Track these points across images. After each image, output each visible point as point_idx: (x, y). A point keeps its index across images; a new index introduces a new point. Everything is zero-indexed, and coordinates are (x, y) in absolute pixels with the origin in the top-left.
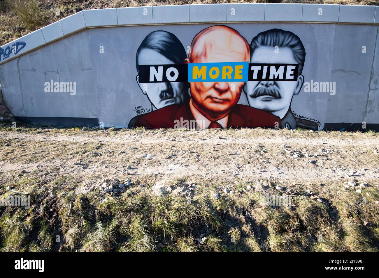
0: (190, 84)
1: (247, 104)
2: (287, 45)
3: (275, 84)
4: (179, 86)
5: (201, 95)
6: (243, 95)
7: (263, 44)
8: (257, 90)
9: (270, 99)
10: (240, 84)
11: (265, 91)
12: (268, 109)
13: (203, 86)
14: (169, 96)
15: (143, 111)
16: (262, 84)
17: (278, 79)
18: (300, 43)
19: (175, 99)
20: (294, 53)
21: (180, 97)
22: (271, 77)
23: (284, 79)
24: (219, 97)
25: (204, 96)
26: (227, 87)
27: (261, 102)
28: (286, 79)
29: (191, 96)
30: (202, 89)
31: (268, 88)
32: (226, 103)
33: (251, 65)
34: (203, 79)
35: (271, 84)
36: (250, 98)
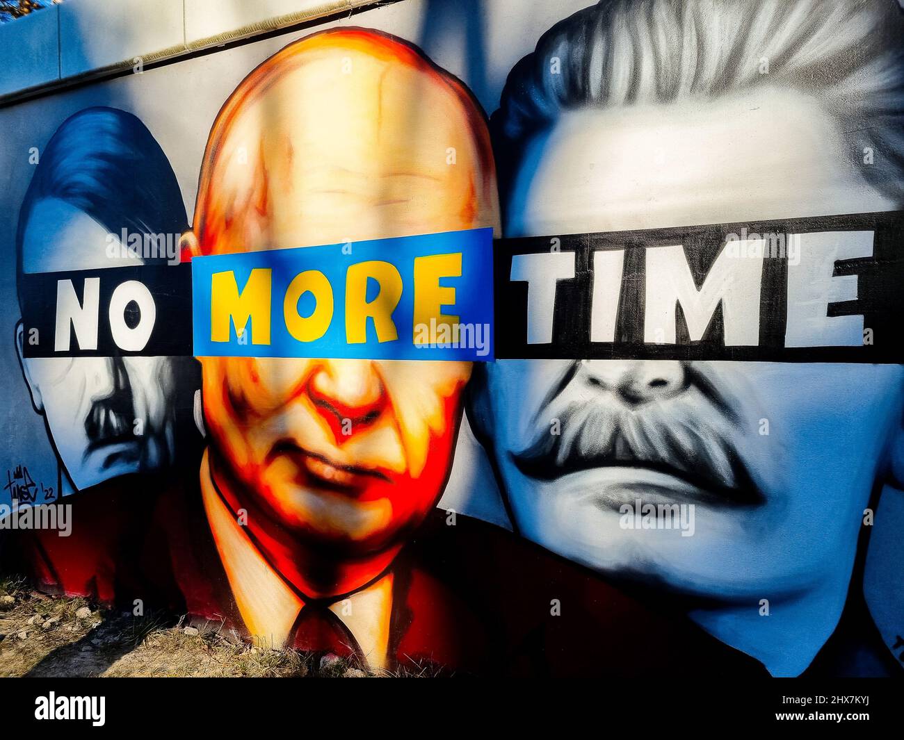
0: (198, 366)
4: (159, 378)
10: (447, 372)
11: (617, 432)
13: (255, 378)
14: (118, 428)
16: (594, 382)
17: (714, 346)
19: (142, 443)
21: (160, 438)
22: (658, 330)
25: (261, 439)
26: (375, 393)
27: (595, 510)
28: (791, 341)
30: (252, 396)
31: (643, 412)
35: (659, 384)
36: (513, 476)
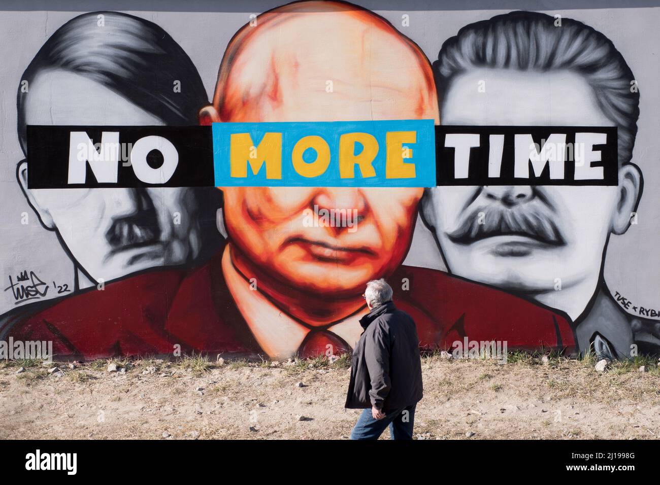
0: (220, 193)
1: (441, 267)
2: (568, 64)
3: (537, 194)
4: (183, 202)
5: (266, 235)
6: (421, 234)
7: (480, 60)
8: (473, 217)
9: (523, 249)
10: (410, 193)
11: (502, 218)
12: (520, 284)
13: (269, 200)
14: (142, 237)
15: (41, 289)
16: (490, 196)
17: (546, 179)
18: (614, 56)
19: (167, 246)
20: (598, 90)
21: (185, 241)
22: (521, 172)
23: (569, 179)
24: (332, 241)
25: (276, 237)
26: (361, 205)
27: (491, 257)
28: (577, 177)
29: (225, 236)
30: (266, 210)
31: (514, 209)
32: (364, 263)
33: (442, 131)
34: (269, 177)
35: (521, 196)
36: (447, 244)
